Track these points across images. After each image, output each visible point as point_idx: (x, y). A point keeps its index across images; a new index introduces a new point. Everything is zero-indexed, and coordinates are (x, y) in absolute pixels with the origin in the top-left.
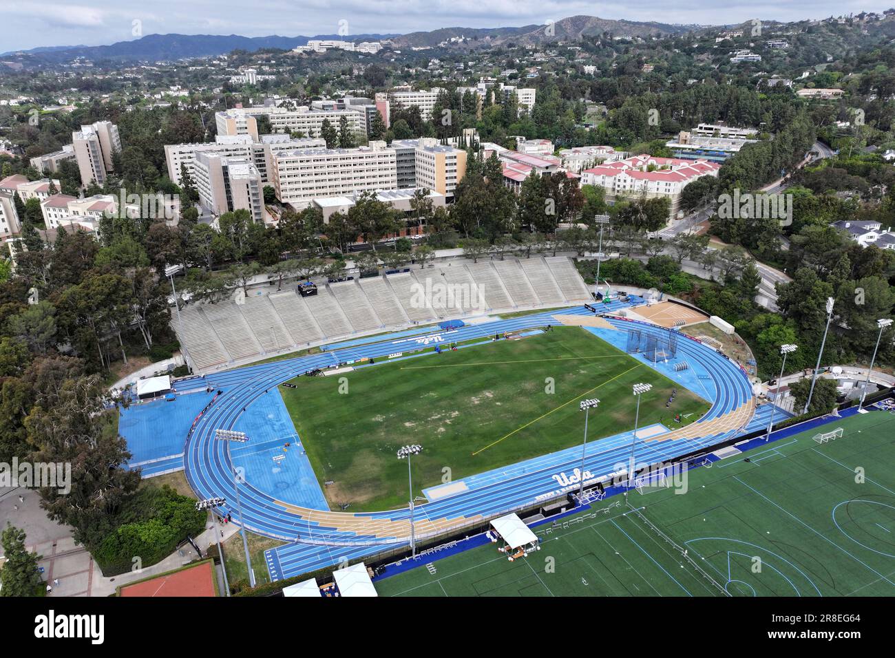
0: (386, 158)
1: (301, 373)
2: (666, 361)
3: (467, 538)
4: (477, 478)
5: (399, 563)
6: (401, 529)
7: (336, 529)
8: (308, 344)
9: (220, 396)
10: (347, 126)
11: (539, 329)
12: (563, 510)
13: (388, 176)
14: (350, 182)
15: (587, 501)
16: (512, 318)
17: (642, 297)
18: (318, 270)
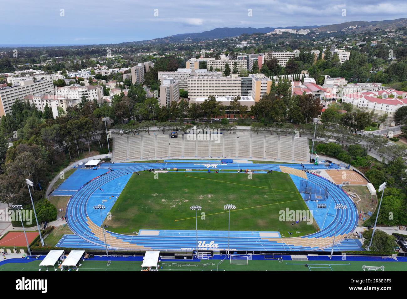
0: (236, 82)
1: (146, 169)
2: (317, 201)
3: (135, 256)
4: (166, 231)
5: (101, 256)
6: (116, 243)
7: (95, 234)
8: (161, 158)
9: (112, 172)
10: (237, 67)
11: (266, 171)
12: (185, 258)
13: (237, 90)
14: (219, 91)
15: (201, 258)
16: (258, 163)
17: (339, 165)
18: (179, 127)
